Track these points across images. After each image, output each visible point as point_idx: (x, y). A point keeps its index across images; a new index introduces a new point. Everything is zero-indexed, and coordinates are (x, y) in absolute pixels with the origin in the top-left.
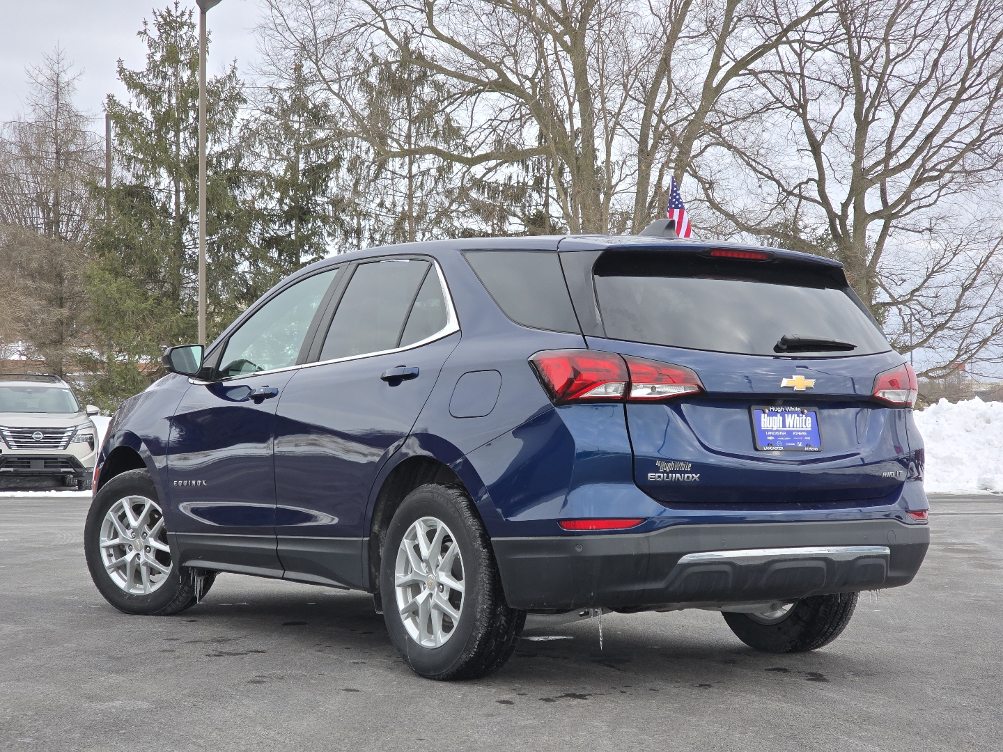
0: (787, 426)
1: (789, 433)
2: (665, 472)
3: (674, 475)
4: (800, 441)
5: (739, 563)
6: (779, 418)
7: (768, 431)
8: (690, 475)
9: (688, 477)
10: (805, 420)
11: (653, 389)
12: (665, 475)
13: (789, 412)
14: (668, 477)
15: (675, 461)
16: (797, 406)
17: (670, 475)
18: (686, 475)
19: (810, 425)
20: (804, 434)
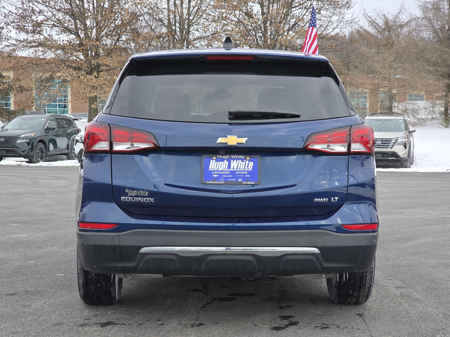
0: (232, 168)
1: (233, 173)
2: (131, 196)
3: (137, 198)
4: (240, 177)
5: (181, 255)
6: (226, 163)
7: (214, 171)
8: (148, 199)
9: (146, 200)
10: (248, 164)
11: (132, 145)
12: (132, 198)
13: (234, 159)
14: (133, 199)
15: (137, 190)
16: (242, 155)
17: (135, 198)
18: (145, 199)
19: (252, 167)
20: (246, 173)
